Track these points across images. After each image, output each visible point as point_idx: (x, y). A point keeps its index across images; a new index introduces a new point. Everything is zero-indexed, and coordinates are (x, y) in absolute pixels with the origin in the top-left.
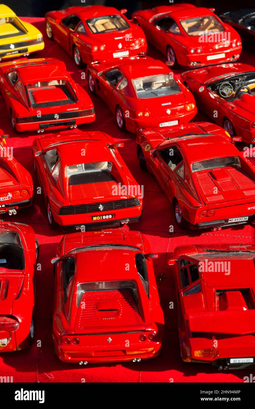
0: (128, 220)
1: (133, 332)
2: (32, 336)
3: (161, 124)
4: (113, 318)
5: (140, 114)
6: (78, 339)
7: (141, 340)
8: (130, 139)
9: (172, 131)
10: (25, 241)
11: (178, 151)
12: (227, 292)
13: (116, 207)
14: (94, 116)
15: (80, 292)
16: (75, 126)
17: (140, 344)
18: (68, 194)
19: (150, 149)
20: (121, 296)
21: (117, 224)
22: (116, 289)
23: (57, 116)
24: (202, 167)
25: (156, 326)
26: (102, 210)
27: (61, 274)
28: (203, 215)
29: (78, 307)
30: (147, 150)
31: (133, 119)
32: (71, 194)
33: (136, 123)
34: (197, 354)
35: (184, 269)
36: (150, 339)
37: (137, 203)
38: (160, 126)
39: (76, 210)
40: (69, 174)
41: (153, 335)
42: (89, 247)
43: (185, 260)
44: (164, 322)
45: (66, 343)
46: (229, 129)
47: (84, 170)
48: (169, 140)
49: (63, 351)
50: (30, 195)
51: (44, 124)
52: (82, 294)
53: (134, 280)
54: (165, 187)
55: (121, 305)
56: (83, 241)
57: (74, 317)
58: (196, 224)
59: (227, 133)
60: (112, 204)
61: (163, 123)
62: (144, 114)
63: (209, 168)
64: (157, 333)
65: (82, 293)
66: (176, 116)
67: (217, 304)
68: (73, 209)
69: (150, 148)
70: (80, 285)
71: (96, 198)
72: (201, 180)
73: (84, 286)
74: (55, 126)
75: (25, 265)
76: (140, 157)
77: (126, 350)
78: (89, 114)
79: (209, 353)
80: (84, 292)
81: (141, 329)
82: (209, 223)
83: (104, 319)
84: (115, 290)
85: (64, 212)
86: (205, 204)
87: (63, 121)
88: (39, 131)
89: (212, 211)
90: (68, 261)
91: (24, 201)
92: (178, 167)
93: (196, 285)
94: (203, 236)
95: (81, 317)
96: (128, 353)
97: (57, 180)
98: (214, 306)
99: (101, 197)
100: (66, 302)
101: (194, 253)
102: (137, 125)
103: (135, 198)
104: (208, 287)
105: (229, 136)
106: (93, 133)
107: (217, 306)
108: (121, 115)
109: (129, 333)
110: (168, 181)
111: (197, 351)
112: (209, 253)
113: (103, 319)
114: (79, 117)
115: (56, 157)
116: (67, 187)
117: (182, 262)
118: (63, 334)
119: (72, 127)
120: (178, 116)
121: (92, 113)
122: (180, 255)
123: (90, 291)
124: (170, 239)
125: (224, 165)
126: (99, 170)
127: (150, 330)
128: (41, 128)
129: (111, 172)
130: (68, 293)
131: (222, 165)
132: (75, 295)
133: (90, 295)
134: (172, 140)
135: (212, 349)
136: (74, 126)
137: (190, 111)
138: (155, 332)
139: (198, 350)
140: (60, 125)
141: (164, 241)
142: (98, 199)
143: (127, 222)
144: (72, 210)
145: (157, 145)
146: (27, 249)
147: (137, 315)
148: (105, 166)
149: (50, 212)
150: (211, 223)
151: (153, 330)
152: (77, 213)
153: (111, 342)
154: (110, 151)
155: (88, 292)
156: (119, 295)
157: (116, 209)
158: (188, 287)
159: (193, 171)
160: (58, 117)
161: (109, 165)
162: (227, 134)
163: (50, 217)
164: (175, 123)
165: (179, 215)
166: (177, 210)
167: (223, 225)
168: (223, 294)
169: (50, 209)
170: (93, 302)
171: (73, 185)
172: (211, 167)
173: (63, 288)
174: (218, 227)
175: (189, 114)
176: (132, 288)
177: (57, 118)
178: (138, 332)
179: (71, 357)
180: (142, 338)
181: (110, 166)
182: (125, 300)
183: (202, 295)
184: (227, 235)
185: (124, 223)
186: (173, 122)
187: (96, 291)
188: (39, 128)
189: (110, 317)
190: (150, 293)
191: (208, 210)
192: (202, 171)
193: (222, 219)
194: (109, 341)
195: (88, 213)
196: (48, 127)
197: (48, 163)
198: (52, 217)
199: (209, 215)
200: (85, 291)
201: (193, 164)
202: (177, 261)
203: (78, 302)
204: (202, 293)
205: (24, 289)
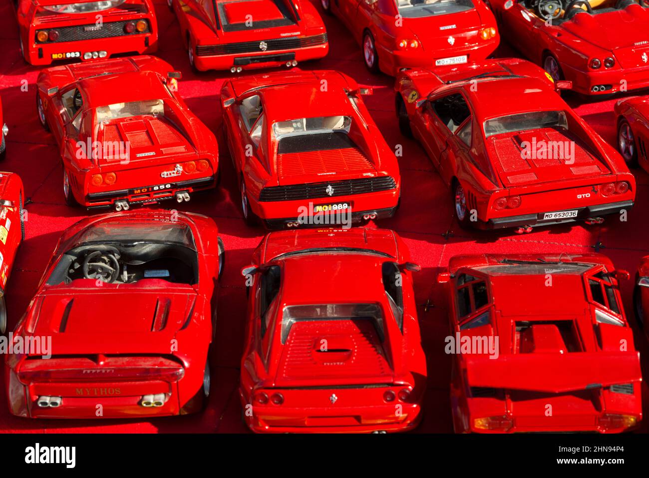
0: (375, 213)
1: (374, 386)
2: (207, 393)
3: (439, 61)
4: (342, 363)
5: (403, 44)
6: (281, 396)
7: (387, 400)
8: (386, 87)
9: (456, 71)
10: (200, 239)
11: (463, 103)
12: (533, 325)
13: (355, 191)
14: (326, 46)
15: (287, 321)
16: (295, 63)
17: (386, 406)
18: (275, 167)
19: (416, 100)
20: (355, 329)
21: (357, 219)
22: (347, 318)
23: (263, 45)
24: (502, 127)
25: (411, 377)
26: (331, 195)
27: (258, 292)
28: (501, 205)
29: (283, 344)
30: (413, 101)
31: (391, 52)
32: (281, 167)
33: (396, 58)
34: (480, 424)
35: (464, 289)
36: (401, 399)
37: (391, 184)
38: (437, 64)
39: (289, 194)
40: (279, 136)
41: (408, 391)
42: (306, 251)
43: (467, 276)
44: (426, 372)
45: (260, 401)
46: (553, 70)
47: (305, 130)
48: (450, 85)
49: (257, 416)
50: (212, 168)
51: (242, 58)
52: (291, 324)
53: (378, 303)
54: (440, 162)
55: (355, 343)
56: (298, 242)
57: (276, 361)
58: (489, 220)
59: (547, 75)
60: (349, 185)
61: (441, 60)
62: (409, 44)
63: (515, 130)
64: (414, 389)
65: (290, 322)
66: (464, 48)
67: (517, 346)
68: (283, 191)
69: (416, 97)
70: (288, 308)
71: (321, 174)
72: (500, 148)
73: (295, 311)
74: (260, 62)
75: (199, 277)
76: (400, 113)
77: (362, 417)
78: (317, 43)
79: (500, 424)
80: (295, 322)
81: (387, 381)
82: (511, 219)
83: (325, 364)
84: (347, 320)
85: (268, 196)
86: (505, 187)
87: (274, 54)
88: (233, 70)
89: (517, 199)
90: (271, 273)
91: (203, 179)
92: (462, 128)
93: (484, 313)
94: (501, 241)
95: (287, 360)
96: (364, 422)
97: (258, 145)
98: (511, 347)
99: (330, 173)
100: (263, 336)
101: (482, 264)
102: (398, 62)
103: (388, 177)
104: (502, 316)
105: (551, 80)
106: (323, 74)
107: (517, 348)
108: (372, 46)
109: (366, 388)
110: (444, 151)
111: (479, 419)
112: (508, 265)
113: (323, 364)
114: (300, 47)
115: (258, 109)
116: (275, 156)
117: (462, 277)
118: (256, 387)
119: (288, 64)
120: (467, 48)
121: (323, 42)
122: (459, 268)
123: (304, 321)
124: (445, 245)
125: (539, 125)
126: (329, 131)
127: (402, 383)
128: (236, 65)
129: (349, 134)
130: (267, 323)
131: (536, 126)
132: (278, 327)
133: (305, 326)
134: (455, 84)
135: (504, 417)
136: (292, 63)
137: (487, 41)
138: (410, 387)
139: (480, 417)
140: (269, 61)
141: (434, 249)
142: (325, 175)
143: (373, 216)
144: (282, 194)
145: (429, 93)
146: (203, 253)
147: (381, 359)
148: (339, 123)
149: (245, 198)
150: (514, 219)
151: (407, 383)
152: (290, 198)
153: (335, 402)
154: (349, 101)
155: (301, 321)
156: (353, 327)
157: (354, 193)
158: (469, 316)
159: (487, 135)
160: (266, 47)
161: (347, 122)
162: (549, 78)
163: (245, 205)
164: (463, 59)
165: (462, 206)
166: (458, 199)
167: (535, 224)
168: (526, 331)
169: (245, 191)
170: (309, 337)
171: (284, 154)
172: (519, 128)
173: (260, 314)
174: (526, 227)
175: (486, 45)
176: (375, 317)
177: (264, 48)
178: (381, 386)
179: (270, 426)
180: (389, 396)
181: (348, 125)
182: (362, 335)
183: (492, 329)
184: (542, 241)
185: (368, 217)
186: (458, 58)
187: (314, 321)
188: (234, 64)
189: (336, 362)
190: (404, 325)
191: (509, 198)
192: (503, 134)
193: (533, 214)
194: (332, 400)
195: (308, 199)
196: (249, 64)
197: (244, 118)
198: (248, 207)
199: (511, 205)
200: (296, 320)
201: (487, 122)
202: (453, 276)
203: (283, 337)
204: (492, 327)
205: (195, 315)
